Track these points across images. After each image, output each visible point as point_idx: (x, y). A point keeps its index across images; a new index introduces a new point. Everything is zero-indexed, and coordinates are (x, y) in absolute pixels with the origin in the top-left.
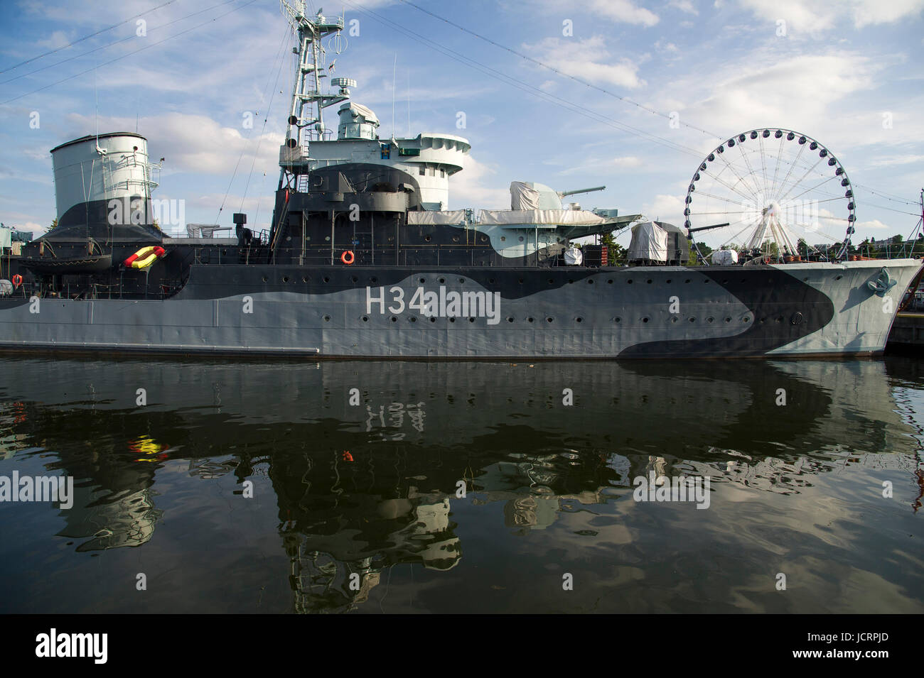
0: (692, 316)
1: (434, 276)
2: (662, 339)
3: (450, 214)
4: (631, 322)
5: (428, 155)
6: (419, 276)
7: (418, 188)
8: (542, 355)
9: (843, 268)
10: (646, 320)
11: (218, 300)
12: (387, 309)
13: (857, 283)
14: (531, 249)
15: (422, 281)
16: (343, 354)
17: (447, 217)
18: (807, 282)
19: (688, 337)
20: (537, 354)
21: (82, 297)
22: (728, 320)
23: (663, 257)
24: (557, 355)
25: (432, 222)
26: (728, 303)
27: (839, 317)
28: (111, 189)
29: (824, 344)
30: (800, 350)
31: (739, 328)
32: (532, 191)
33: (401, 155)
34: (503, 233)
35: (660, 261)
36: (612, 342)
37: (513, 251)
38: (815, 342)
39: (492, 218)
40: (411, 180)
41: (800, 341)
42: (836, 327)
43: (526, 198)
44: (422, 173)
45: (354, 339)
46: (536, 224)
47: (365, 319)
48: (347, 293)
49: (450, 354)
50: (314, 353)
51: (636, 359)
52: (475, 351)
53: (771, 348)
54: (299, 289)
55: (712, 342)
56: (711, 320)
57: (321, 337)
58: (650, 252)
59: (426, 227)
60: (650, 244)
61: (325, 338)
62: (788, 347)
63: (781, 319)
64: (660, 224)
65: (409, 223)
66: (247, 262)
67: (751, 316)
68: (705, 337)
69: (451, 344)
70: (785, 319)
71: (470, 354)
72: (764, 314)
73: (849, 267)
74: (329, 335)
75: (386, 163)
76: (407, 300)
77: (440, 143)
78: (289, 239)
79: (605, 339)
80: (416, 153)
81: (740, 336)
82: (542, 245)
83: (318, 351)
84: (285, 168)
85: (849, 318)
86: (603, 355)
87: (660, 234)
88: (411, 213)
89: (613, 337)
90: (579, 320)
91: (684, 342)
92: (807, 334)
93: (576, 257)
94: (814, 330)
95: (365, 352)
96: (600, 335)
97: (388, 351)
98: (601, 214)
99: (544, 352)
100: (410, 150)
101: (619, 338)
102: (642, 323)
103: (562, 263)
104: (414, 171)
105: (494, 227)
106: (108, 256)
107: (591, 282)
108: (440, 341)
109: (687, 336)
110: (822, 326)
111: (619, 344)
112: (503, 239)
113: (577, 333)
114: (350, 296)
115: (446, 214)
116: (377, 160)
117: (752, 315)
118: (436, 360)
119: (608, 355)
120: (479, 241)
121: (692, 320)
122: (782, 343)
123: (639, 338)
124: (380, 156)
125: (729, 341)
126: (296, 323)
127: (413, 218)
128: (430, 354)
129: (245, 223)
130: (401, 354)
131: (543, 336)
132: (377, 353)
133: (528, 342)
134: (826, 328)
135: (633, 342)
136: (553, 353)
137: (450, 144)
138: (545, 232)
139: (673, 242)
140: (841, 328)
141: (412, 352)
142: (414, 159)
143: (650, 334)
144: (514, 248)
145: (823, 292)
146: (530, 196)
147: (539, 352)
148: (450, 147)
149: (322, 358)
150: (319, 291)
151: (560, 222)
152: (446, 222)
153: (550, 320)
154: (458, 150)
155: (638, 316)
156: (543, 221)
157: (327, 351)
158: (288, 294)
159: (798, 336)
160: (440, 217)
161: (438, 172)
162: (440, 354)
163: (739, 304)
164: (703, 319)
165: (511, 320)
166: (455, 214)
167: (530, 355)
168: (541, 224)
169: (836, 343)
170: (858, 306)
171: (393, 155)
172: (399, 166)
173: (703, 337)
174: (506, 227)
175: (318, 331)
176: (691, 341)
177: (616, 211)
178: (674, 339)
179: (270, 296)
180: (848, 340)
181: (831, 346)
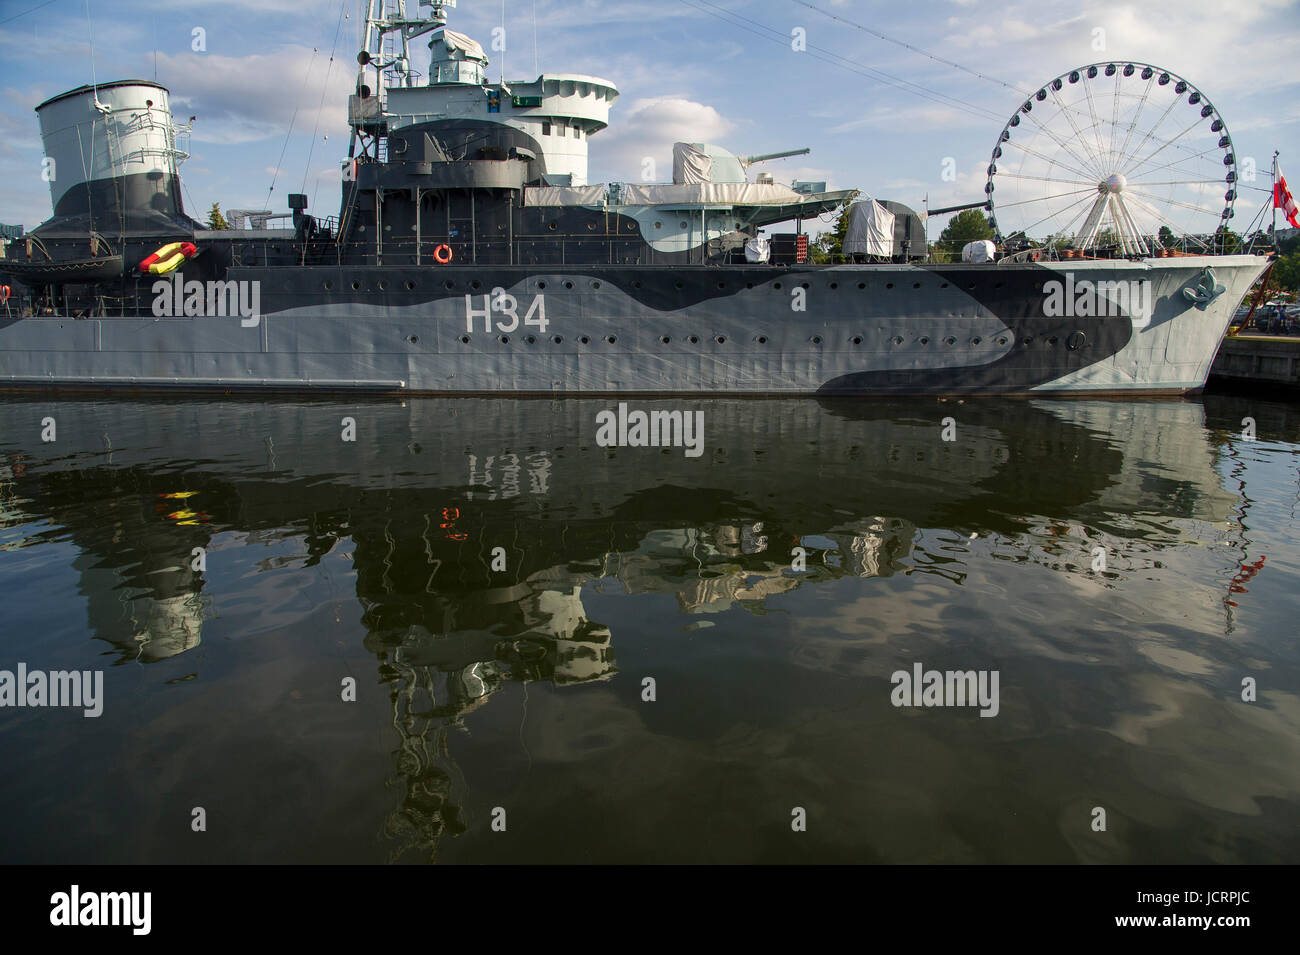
0: (926, 335)
1: (558, 278)
2: (881, 368)
3: (583, 191)
4: (836, 344)
5: (554, 105)
6: (537, 279)
7: (540, 154)
8: (711, 390)
9: (1146, 267)
10: (857, 341)
11: (265, 315)
12: (494, 327)
13: (1168, 290)
14: (698, 239)
15: (542, 286)
16: (437, 389)
17: (582, 195)
19: (918, 365)
20: (704, 389)
21: (87, 314)
22: (977, 341)
23: (886, 249)
24: (732, 389)
25: (558, 203)
26: (976, 317)
27: (1138, 339)
28: (119, 163)
29: (1116, 377)
30: (1081, 385)
31: (993, 353)
32: (701, 156)
33: (515, 106)
34: (659, 218)
35: (882, 257)
36: (810, 370)
37: (671, 243)
38: (1103, 374)
39: (642, 196)
40: (531, 143)
41: (1082, 372)
42: (1134, 350)
43: (692, 166)
44: (546, 131)
45: (451, 367)
46: (703, 204)
47: (465, 340)
48: (439, 303)
49: (582, 388)
50: (398, 387)
51: (843, 396)
52: (617, 383)
53: (1040, 382)
54: (374, 299)
55: (952, 373)
56: (952, 341)
57: (407, 365)
58: (868, 243)
59: (550, 210)
60: (869, 232)
61: (412, 367)
62: (1064, 381)
63: (1054, 341)
64: (884, 204)
65: (527, 204)
66: (303, 262)
67: (1011, 337)
68: (943, 366)
69: (583, 375)
70: (1060, 340)
71: (611, 388)
72: (1029, 334)
73: (1155, 266)
74: (418, 362)
75: (494, 117)
76: (521, 313)
77: (571, 87)
78: (362, 228)
79: (799, 367)
80: (536, 103)
81: (994, 365)
82: (713, 234)
83: (403, 384)
84: (357, 128)
85: (1155, 340)
86: (796, 389)
87: (883, 217)
88: (529, 190)
89: (811, 365)
90: (762, 340)
91: (913, 372)
92: (1092, 362)
93: (760, 250)
94: (1102, 357)
95: (467, 386)
96: (792, 363)
97: (498, 384)
98: (801, 189)
99: (714, 384)
100: (529, 98)
101: (820, 365)
102: (852, 344)
103: (742, 260)
104: (534, 130)
105: (644, 209)
106: (117, 258)
107: (778, 286)
108: (569, 370)
109: (917, 363)
110: (1114, 352)
111: (819, 376)
112: (658, 225)
113: (760, 359)
114: (443, 307)
115: (577, 190)
116: (482, 114)
117: (1012, 334)
118: (562, 396)
119: (804, 390)
120: (623, 229)
121: (925, 341)
122: (1054, 376)
123: (848, 365)
124: (486, 107)
125: (977, 371)
126: (372, 346)
127: (532, 198)
128: (556, 388)
129: (306, 207)
130: (516, 388)
131: (712, 363)
132: (483, 387)
133: (691, 372)
134: (1120, 354)
135: (840, 371)
136: (726, 386)
137: (585, 89)
138: (717, 215)
139: (902, 230)
140: (1141, 354)
141: (529, 386)
142: (534, 112)
143: (864, 361)
144: (673, 238)
146: (699, 163)
147: (707, 385)
148: (585, 93)
149: (409, 394)
150: (402, 302)
151: (738, 200)
152: (578, 203)
153: (721, 340)
154: (598, 97)
155: (846, 335)
156: (712, 198)
157: (415, 385)
158: (360, 306)
159: (1078, 366)
160: (568, 195)
161: (570, 131)
162: (570, 387)
163: (992, 318)
164: (940, 339)
165: (666, 340)
166: (590, 192)
167: (693, 388)
168: (710, 204)
169: (1134, 377)
170: (1168, 323)
171: (504, 105)
172: (512, 123)
173: (940, 365)
174: (661, 209)
175: (402, 357)
176: (923, 371)
177: (824, 184)
178: (898, 368)
179: (335, 310)
180: (1151, 373)
181: (1126, 380)
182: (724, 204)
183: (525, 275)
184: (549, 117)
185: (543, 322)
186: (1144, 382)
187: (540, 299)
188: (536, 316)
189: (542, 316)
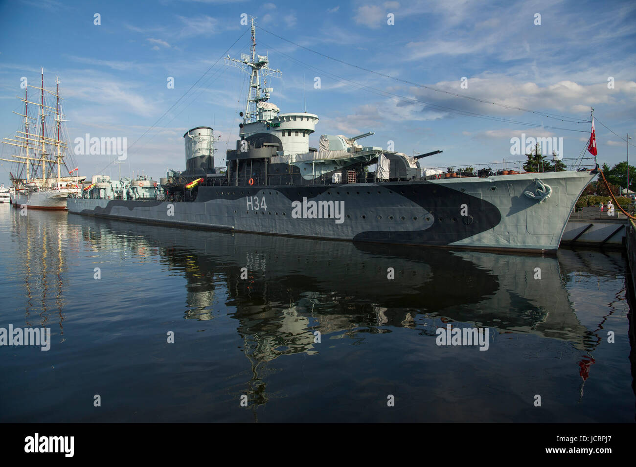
0: (391, 215)
1: (267, 191)
2: (376, 230)
3: (285, 157)
4: (357, 218)
5: (285, 125)
6: (262, 191)
7: (281, 144)
8: (316, 236)
9: (491, 181)
10: (364, 217)
11: (205, 203)
12: (254, 208)
13: (518, 192)
14: (318, 174)
15: (264, 193)
16: (242, 230)
18: (465, 192)
19: (392, 230)
20: (314, 235)
22: (415, 219)
23: (386, 176)
24: (323, 236)
25: (279, 162)
26: (411, 207)
27: (506, 219)
29: (497, 241)
30: (477, 244)
31: (425, 225)
32: (325, 140)
34: (305, 166)
35: (384, 179)
37: (309, 176)
38: (487, 238)
39: (300, 158)
40: (277, 140)
41: (475, 237)
42: (505, 226)
44: (283, 135)
45: (245, 222)
47: (247, 213)
48: (241, 199)
49: (278, 232)
50: (232, 229)
51: (362, 242)
53: (453, 241)
54: (227, 198)
55: (408, 234)
56: (403, 218)
57: (234, 221)
58: (378, 173)
59: (277, 165)
61: (236, 222)
62: (466, 241)
63: (455, 219)
64: (386, 155)
65: (271, 163)
68: (403, 230)
70: (459, 219)
71: (286, 233)
72: (441, 216)
73: (496, 180)
74: (237, 220)
75: (268, 132)
76: (260, 203)
79: (344, 228)
80: (277, 125)
81: (426, 231)
82: (323, 172)
83: (233, 227)
85: (518, 220)
86: (345, 237)
87: (385, 162)
88: (272, 158)
89: (349, 227)
91: (390, 232)
92: (480, 232)
94: (487, 229)
95: (248, 229)
97: (256, 229)
99: (317, 234)
100: (276, 124)
101: (352, 227)
102: (362, 219)
103: (331, 183)
104: (279, 135)
105: (301, 163)
107: (329, 193)
108: (274, 225)
109: (391, 229)
110: (492, 226)
111: (353, 232)
112: (305, 169)
113: (330, 224)
114: (242, 201)
116: (265, 131)
117: (432, 216)
118: (273, 235)
119: (348, 238)
120: (295, 171)
121: (391, 218)
122: (460, 238)
123: (363, 228)
124: (267, 129)
125: (420, 233)
126: (227, 214)
127: (273, 161)
128: (271, 232)
130: (261, 231)
132: (253, 230)
134: (497, 228)
135: (360, 231)
136: (321, 235)
137: (295, 118)
138: (320, 165)
140: (510, 228)
141: (264, 230)
142: (278, 129)
143: (369, 227)
145: (484, 199)
146: (324, 143)
147: (315, 234)
149: (235, 231)
150: (232, 198)
151: (326, 158)
154: (308, 120)
155: (359, 214)
157: (236, 228)
158: (224, 200)
159: (472, 234)
160: (282, 159)
161: (301, 135)
162: (275, 232)
163: (420, 208)
164: (398, 217)
166: (287, 157)
168: (315, 160)
169: (509, 241)
170: (523, 211)
171: (271, 128)
172: (273, 133)
173: (401, 229)
174: (306, 163)
175: (233, 218)
176: (395, 232)
177: (372, 148)
178: (383, 230)
179: (219, 201)
180: (519, 239)
181: (503, 243)
182: (320, 160)
183: (259, 189)
184: (290, 130)
185: (265, 207)
186: (516, 243)
187: (264, 198)
188: (263, 205)
189: (265, 205)
